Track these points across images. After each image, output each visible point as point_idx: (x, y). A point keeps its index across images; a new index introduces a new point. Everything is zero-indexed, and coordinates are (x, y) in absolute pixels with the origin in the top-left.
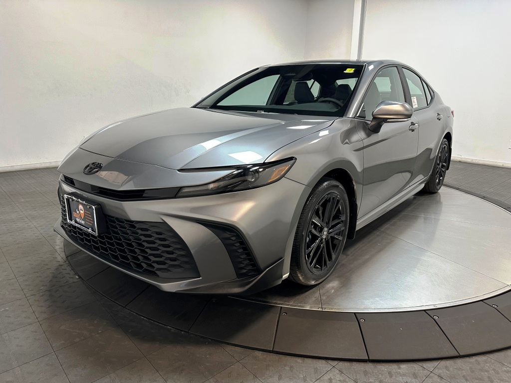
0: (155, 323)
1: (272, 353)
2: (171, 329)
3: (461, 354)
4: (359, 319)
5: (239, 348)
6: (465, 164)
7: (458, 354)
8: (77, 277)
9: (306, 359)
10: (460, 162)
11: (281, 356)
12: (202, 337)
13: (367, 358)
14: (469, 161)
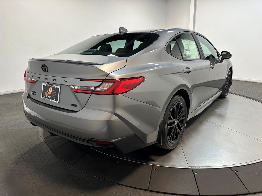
0: (88, 174)
1: (148, 191)
2: (96, 177)
3: (250, 192)
4: (194, 173)
5: (131, 188)
6: (253, 83)
7: (248, 193)
8: (49, 149)
9: (166, 194)
10: (249, 82)
11: (153, 192)
12: (112, 182)
13: (199, 194)
14: (255, 81)
